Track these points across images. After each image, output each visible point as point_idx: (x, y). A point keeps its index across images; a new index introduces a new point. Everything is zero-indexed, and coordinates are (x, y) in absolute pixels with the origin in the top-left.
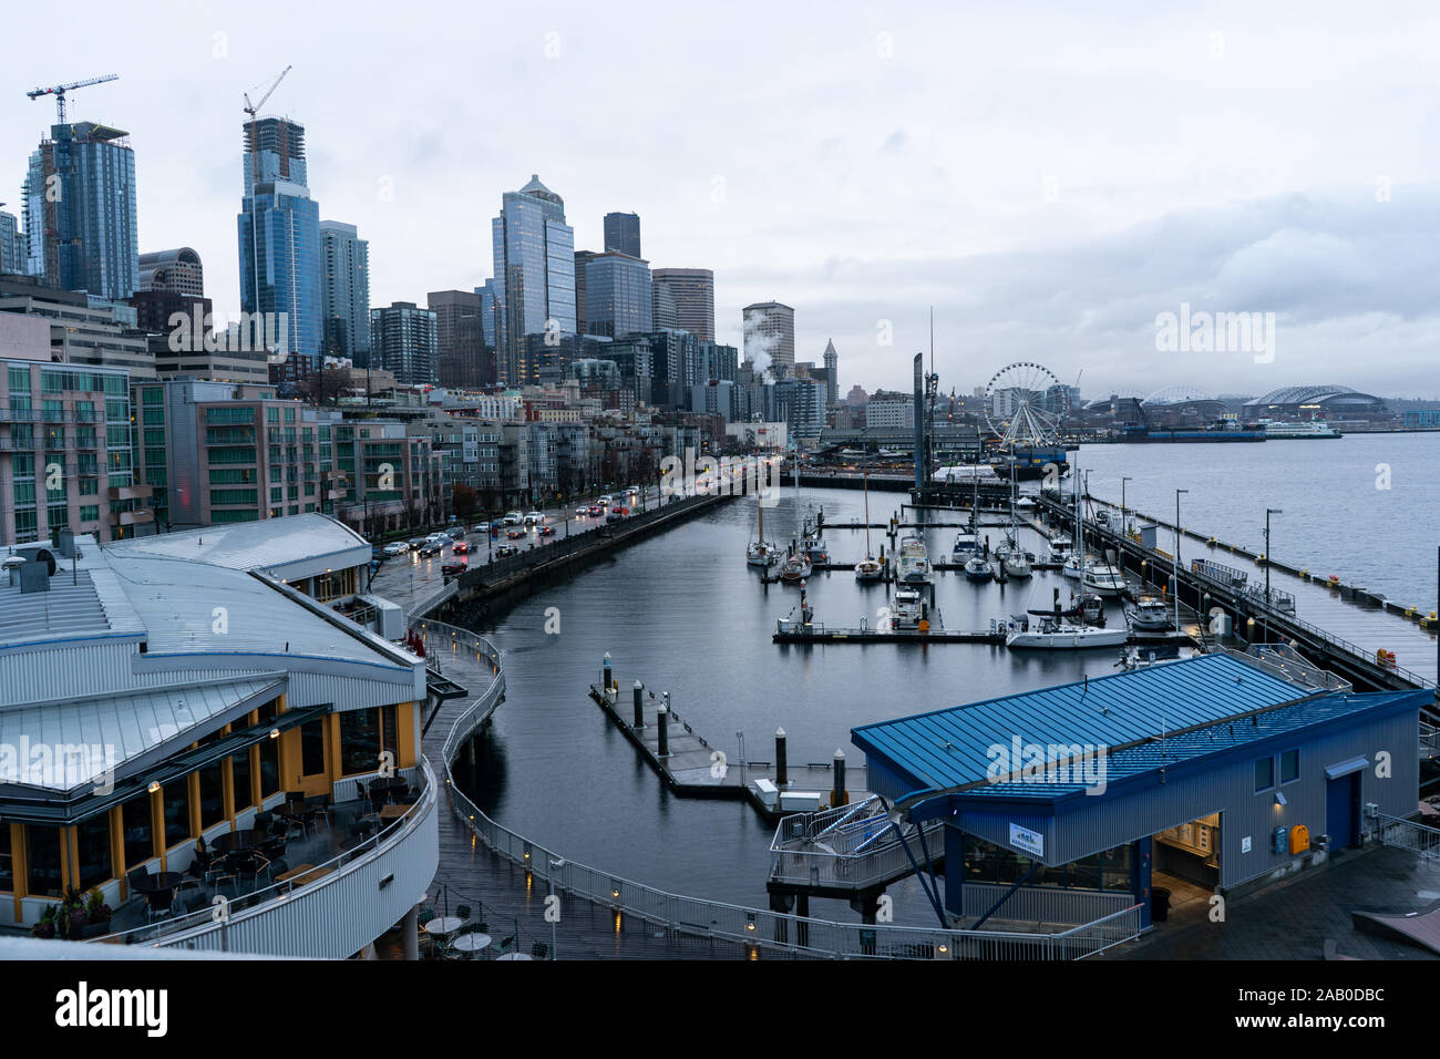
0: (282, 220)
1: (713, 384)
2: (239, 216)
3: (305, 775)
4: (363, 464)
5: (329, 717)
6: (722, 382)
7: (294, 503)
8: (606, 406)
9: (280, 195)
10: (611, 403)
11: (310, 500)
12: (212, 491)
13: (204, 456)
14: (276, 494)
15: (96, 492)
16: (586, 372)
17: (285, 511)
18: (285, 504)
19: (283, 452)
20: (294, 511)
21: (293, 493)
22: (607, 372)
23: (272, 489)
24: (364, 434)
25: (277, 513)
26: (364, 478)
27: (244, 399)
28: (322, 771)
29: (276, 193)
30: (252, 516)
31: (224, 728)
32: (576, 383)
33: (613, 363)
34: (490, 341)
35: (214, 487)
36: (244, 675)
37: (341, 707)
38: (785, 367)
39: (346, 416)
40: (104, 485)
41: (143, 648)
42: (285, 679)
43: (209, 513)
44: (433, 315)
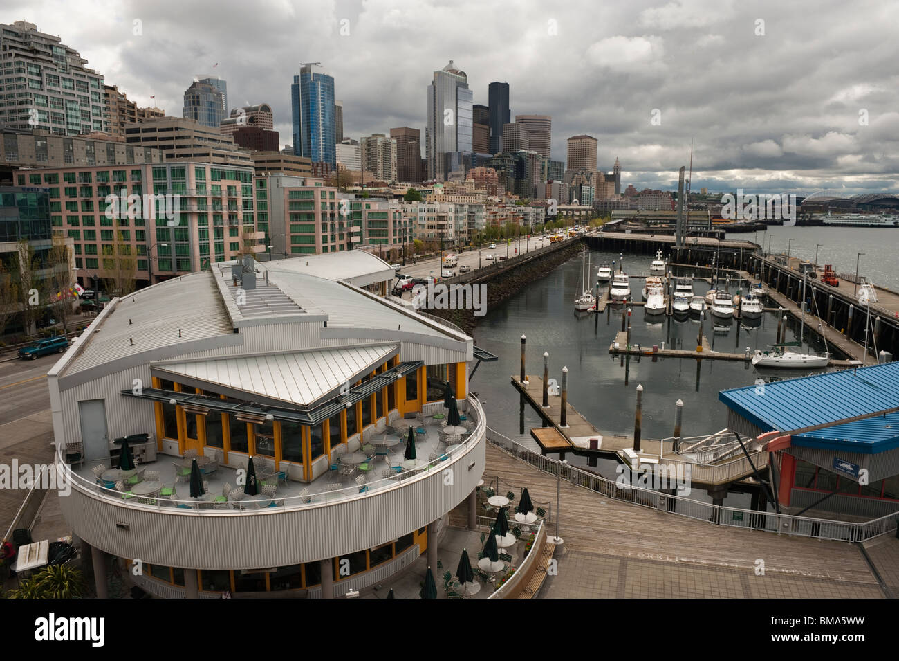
0: (314, 88)
1: (550, 183)
2: (292, 86)
3: (407, 400)
4: (367, 223)
5: (421, 369)
6: (555, 181)
7: (334, 244)
8: (489, 194)
9: (314, 74)
10: (493, 193)
11: (342, 242)
12: (292, 236)
13: (288, 219)
14: (325, 239)
15: (237, 235)
16: (478, 175)
17: (329, 249)
18: (329, 244)
19: (328, 216)
20: (333, 248)
21: (333, 239)
22: (490, 175)
23: (323, 236)
24: (368, 206)
25: (325, 250)
26: (367, 231)
27: (308, 186)
28: (416, 399)
29: (312, 72)
30: (312, 251)
31: (372, 372)
32: (473, 180)
33: (493, 170)
34: (423, 156)
35: (292, 234)
36: (376, 342)
37: (427, 363)
38: (591, 174)
39: (356, 196)
40: (241, 231)
41: (325, 325)
42: (399, 345)
43: (290, 248)
44: (394, 141)
